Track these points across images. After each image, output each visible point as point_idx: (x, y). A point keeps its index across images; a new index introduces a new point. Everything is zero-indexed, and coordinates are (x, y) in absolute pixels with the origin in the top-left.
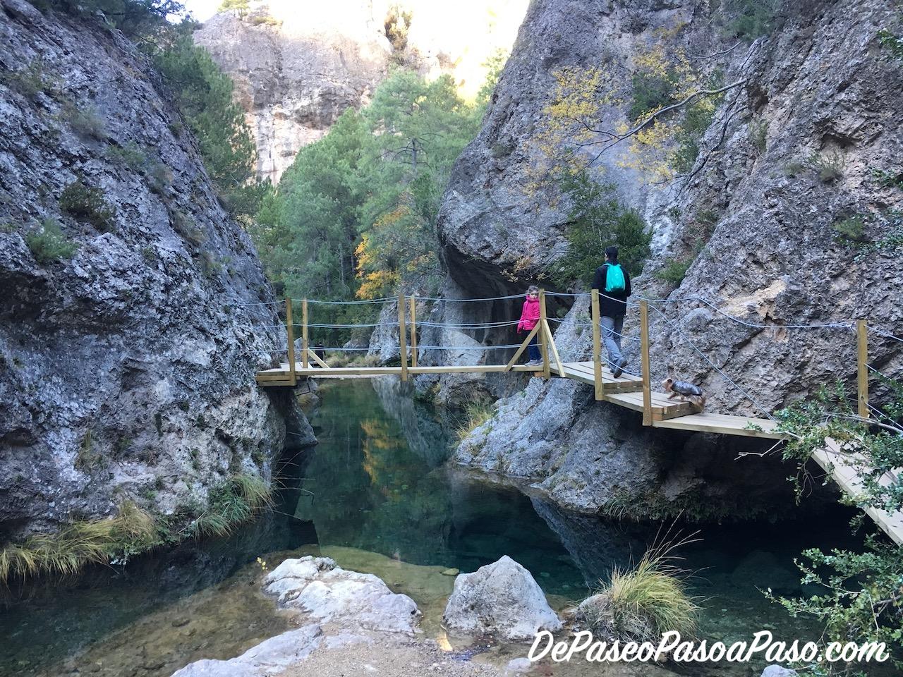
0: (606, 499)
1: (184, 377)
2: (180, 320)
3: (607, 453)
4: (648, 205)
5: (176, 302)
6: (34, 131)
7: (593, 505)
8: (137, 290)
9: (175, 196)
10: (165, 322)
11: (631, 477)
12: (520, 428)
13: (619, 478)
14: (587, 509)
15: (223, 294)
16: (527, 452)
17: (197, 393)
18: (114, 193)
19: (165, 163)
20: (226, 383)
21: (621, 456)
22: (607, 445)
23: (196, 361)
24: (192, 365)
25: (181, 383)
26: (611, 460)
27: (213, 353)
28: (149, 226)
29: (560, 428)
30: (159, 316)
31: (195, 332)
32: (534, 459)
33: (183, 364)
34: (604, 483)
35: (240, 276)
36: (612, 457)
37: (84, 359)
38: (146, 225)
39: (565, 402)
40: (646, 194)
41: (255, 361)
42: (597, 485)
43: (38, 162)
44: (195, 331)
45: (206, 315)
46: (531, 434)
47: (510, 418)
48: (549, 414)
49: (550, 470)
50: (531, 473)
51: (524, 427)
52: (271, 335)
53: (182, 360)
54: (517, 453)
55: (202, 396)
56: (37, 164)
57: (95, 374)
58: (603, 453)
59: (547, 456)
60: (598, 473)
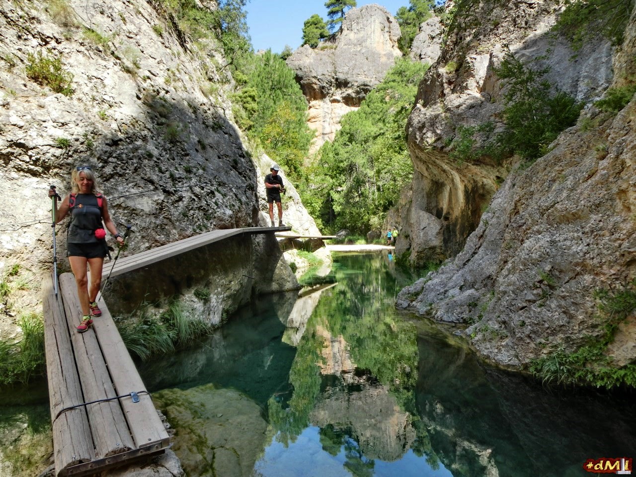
0: (532, 356)
1: (126, 220)
2: (127, 171)
3: (534, 302)
4: (579, 89)
5: (124, 156)
6: (10, 15)
7: (515, 361)
8: (77, 140)
9: (149, 78)
10: (108, 170)
11: (564, 332)
12: (454, 278)
13: (549, 331)
14: (508, 366)
15: (188, 158)
16: (455, 299)
17: (138, 234)
18: (82, 66)
19: (143, 52)
20: (175, 228)
21: (553, 306)
22: (535, 292)
23: (139, 207)
24: (133, 210)
25: (121, 225)
26: (539, 310)
27: (160, 201)
28: (113, 95)
29: (489, 277)
30: (101, 165)
31: (142, 183)
32: (461, 305)
33: (125, 208)
34: (529, 337)
35: (211, 147)
36: (541, 306)
37: (24, 199)
38: (111, 95)
39: (495, 254)
40: (577, 81)
41: (212, 213)
42: (521, 339)
43: (12, 39)
44: (143, 181)
45: (157, 169)
46: (462, 284)
47: (448, 270)
48: (480, 264)
49: (476, 318)
50: (458, 320)
51: (457, 278)
52: (239, 196)
53: (123, 205)
54: (447, 300)
55: (143, 237)
56: (11, 41)
57: (34, 212)
58: (529, 301)
59: (473, 304)
60: (523, 324)
